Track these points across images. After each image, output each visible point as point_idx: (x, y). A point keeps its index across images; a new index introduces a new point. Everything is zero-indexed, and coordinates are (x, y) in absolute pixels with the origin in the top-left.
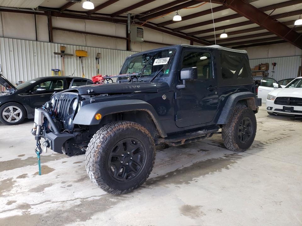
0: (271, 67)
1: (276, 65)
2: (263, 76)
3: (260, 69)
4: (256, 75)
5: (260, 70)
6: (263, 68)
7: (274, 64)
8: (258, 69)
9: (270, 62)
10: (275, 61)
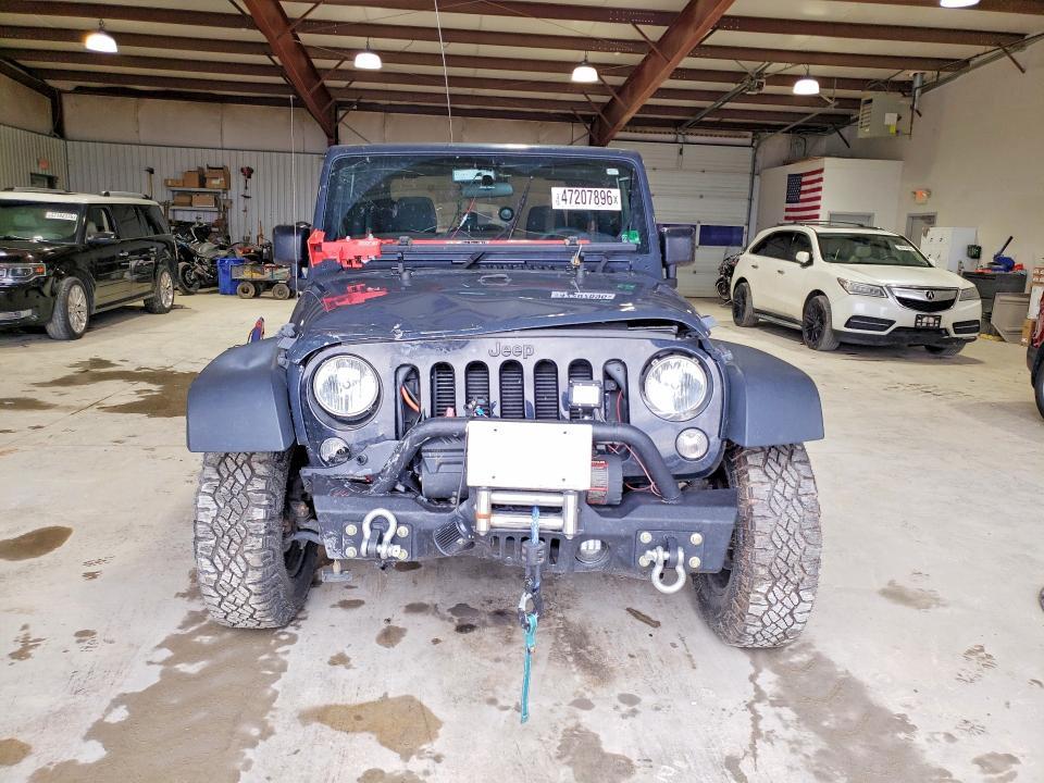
0: (237, 181)
1: (253, 176)
2: (216, 209)
3: (202, 183)
4: (191, 205)
5: (204, 187)
6: (214, 182)
7: (248, 173)
8: (197, 184)
9: (234, 162)
10: (248, 160)
